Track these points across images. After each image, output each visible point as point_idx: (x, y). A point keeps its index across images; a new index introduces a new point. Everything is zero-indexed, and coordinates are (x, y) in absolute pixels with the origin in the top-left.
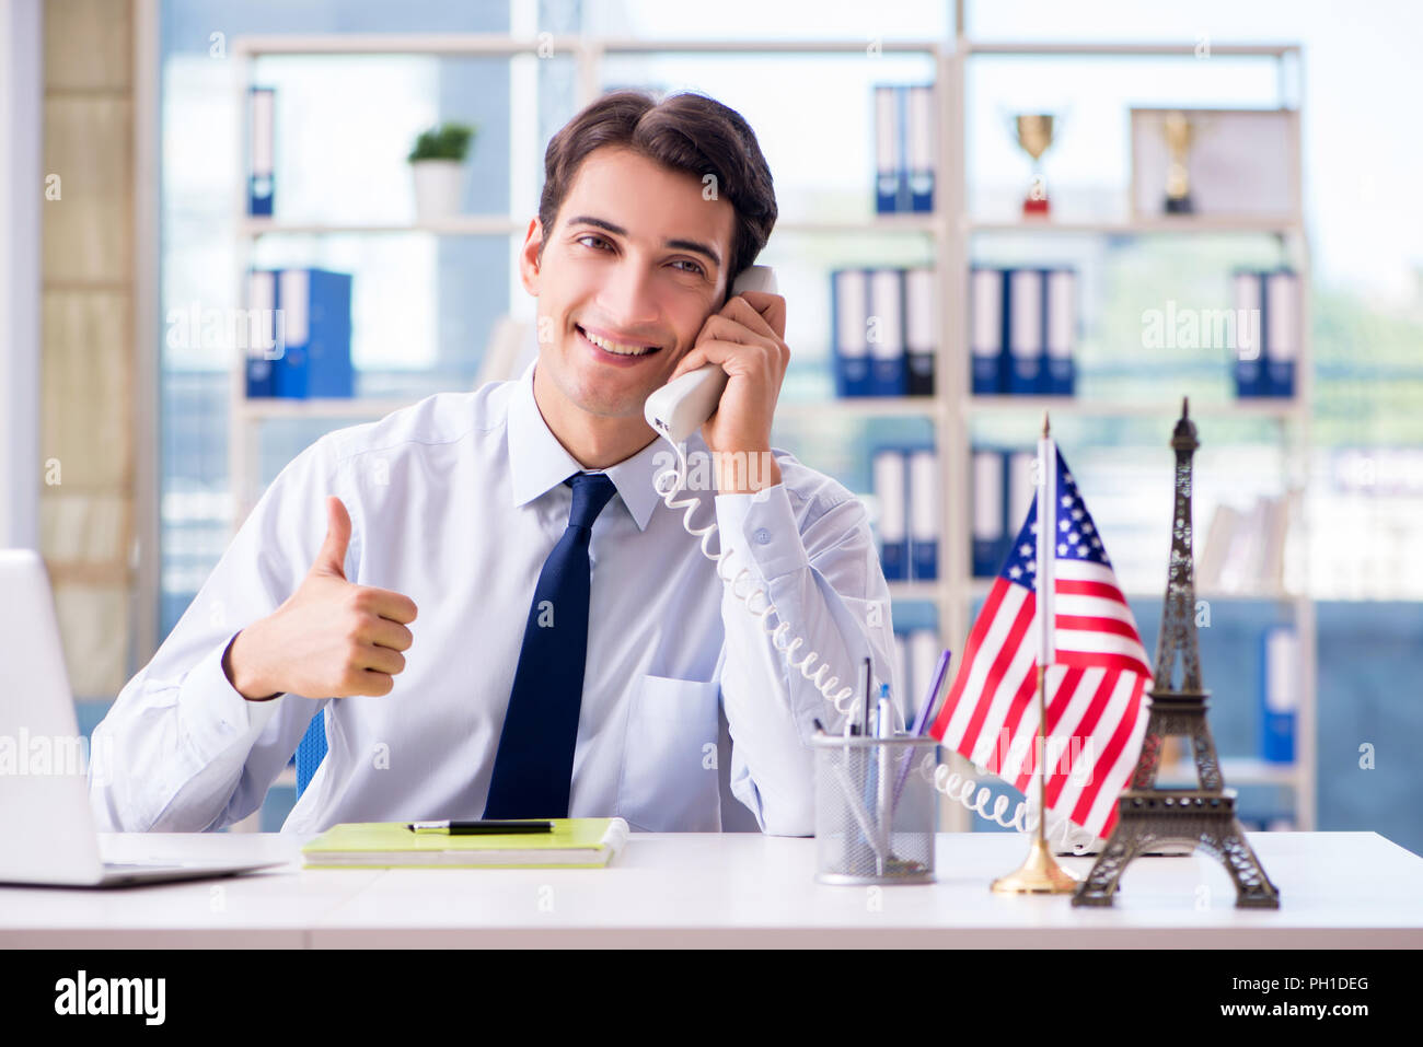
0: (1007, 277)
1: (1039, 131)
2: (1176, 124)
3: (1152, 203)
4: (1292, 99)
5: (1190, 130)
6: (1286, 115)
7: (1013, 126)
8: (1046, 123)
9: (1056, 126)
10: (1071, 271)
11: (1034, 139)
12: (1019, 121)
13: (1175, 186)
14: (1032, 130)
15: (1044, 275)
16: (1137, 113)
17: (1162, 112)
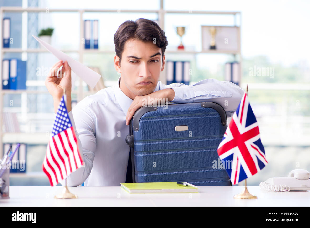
0: (175, 63)
1: (182, 31)
2: (213, 29)
3: (207, 47)
4: (238, 24)
5: (216, 30)
6: (237, 28)
7: (176, 29)
8: (183, 29)
9: (186, 29)
10: (189, 62)
11: (181, 32)
12: (177, 28)
13: (212, 43)
14: (180, 30)
15: (183, 63)
16: (203, 27)
17: (209, 27)
